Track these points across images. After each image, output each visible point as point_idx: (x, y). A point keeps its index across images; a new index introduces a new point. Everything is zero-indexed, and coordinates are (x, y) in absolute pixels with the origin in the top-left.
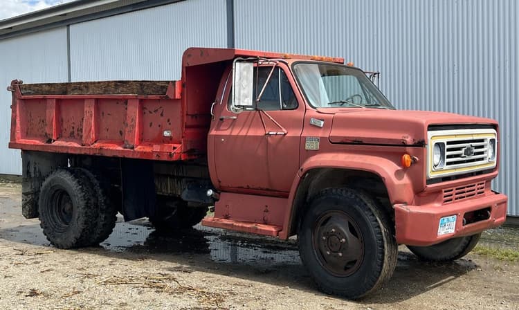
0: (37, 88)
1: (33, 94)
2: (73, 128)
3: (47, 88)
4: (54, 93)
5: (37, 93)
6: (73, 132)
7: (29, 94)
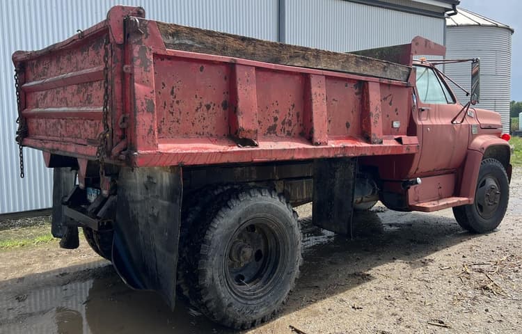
0: (211, 39)
1: (198, 50)
2: (276, 119)
3: (236, 45)
4: (252, 56)
5: (212, 49)
6: (275, 126)
7: (188, 47)
